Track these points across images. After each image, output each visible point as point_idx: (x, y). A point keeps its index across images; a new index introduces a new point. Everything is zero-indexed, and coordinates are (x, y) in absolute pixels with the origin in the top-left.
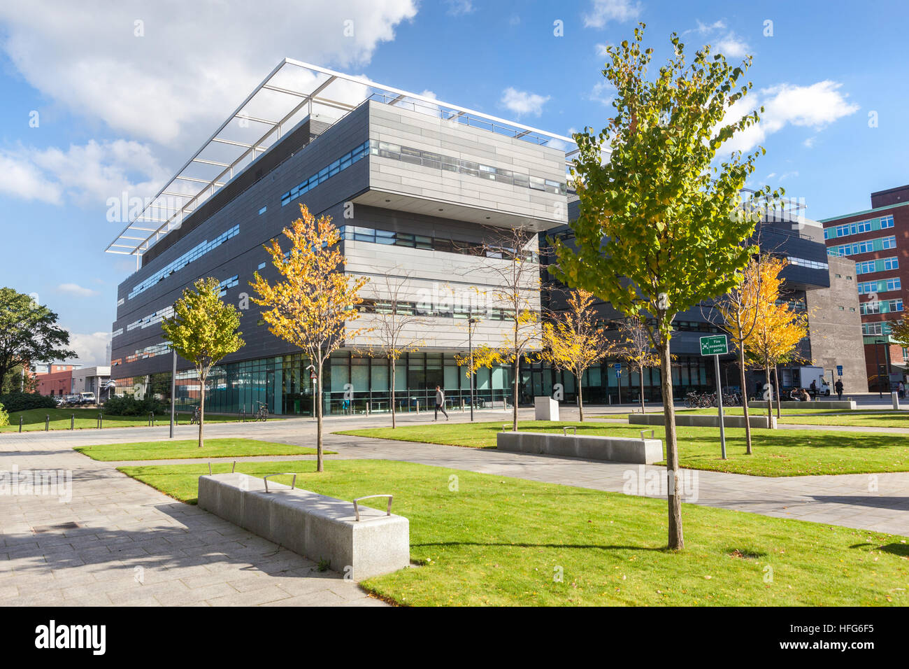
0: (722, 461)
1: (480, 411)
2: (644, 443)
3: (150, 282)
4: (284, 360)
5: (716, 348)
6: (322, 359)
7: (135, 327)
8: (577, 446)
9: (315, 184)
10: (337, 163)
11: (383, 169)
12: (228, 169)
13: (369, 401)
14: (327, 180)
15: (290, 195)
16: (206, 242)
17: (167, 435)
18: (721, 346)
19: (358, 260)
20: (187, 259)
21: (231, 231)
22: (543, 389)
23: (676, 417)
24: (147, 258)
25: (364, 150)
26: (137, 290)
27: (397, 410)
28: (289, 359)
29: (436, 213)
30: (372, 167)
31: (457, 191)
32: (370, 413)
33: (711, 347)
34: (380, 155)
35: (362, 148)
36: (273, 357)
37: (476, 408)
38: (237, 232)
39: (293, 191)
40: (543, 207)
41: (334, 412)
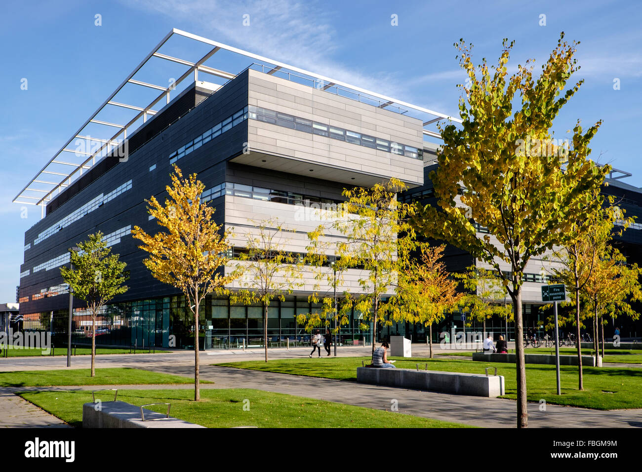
0: (556, 395)
1: (343, 348)
2: (488, 378)
3: (53, 230)
4: (171, 300)
5: (555, 296)
6: (199, 300)
7: (40, 269)
8: (428, 381)
9: (200, 145)
10: (219, 126)
11: (260, 132)
12: (122, 130)
13: (245, 337)
14: (210, 141)
15: (177, 154)
16: (102, 194)
17: (64, 364)
18: (560, 293)
19: (236, 214)
20: (86, 210)
21: (124, 185)
22: (397, 330)
23: (525, 356)
24: (50, 208)
25: (243, 115)
26: (43, 236)
27: (269, 346)
28: (175, 299)
29: (307, 173)
30: (250, 130)
31: (326, 153)
32: (246, 348)
33: (551, 294)
34: (258, 119)
35: (241, 113)
36: (162, 298)
37: (339, 345)
38: (130, 187)
39: (180, 151)
40: (402, 170)
41: (215, 346)
